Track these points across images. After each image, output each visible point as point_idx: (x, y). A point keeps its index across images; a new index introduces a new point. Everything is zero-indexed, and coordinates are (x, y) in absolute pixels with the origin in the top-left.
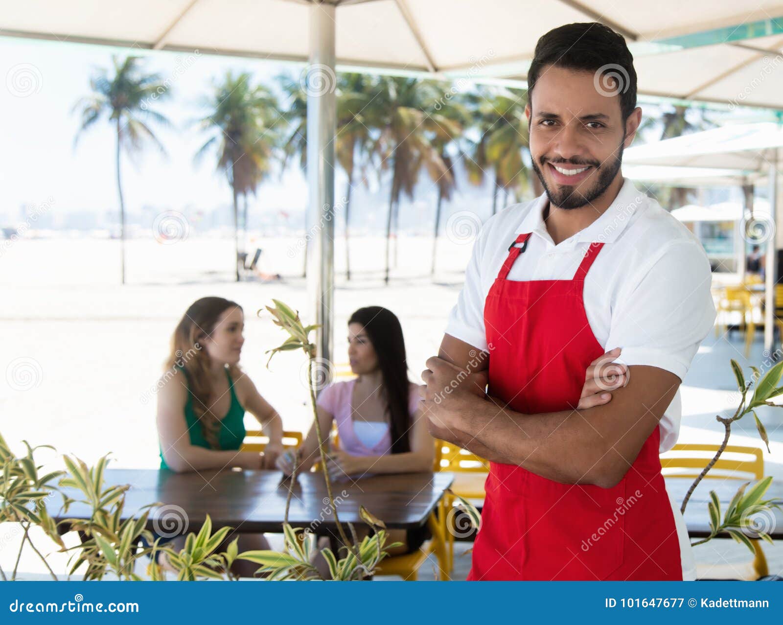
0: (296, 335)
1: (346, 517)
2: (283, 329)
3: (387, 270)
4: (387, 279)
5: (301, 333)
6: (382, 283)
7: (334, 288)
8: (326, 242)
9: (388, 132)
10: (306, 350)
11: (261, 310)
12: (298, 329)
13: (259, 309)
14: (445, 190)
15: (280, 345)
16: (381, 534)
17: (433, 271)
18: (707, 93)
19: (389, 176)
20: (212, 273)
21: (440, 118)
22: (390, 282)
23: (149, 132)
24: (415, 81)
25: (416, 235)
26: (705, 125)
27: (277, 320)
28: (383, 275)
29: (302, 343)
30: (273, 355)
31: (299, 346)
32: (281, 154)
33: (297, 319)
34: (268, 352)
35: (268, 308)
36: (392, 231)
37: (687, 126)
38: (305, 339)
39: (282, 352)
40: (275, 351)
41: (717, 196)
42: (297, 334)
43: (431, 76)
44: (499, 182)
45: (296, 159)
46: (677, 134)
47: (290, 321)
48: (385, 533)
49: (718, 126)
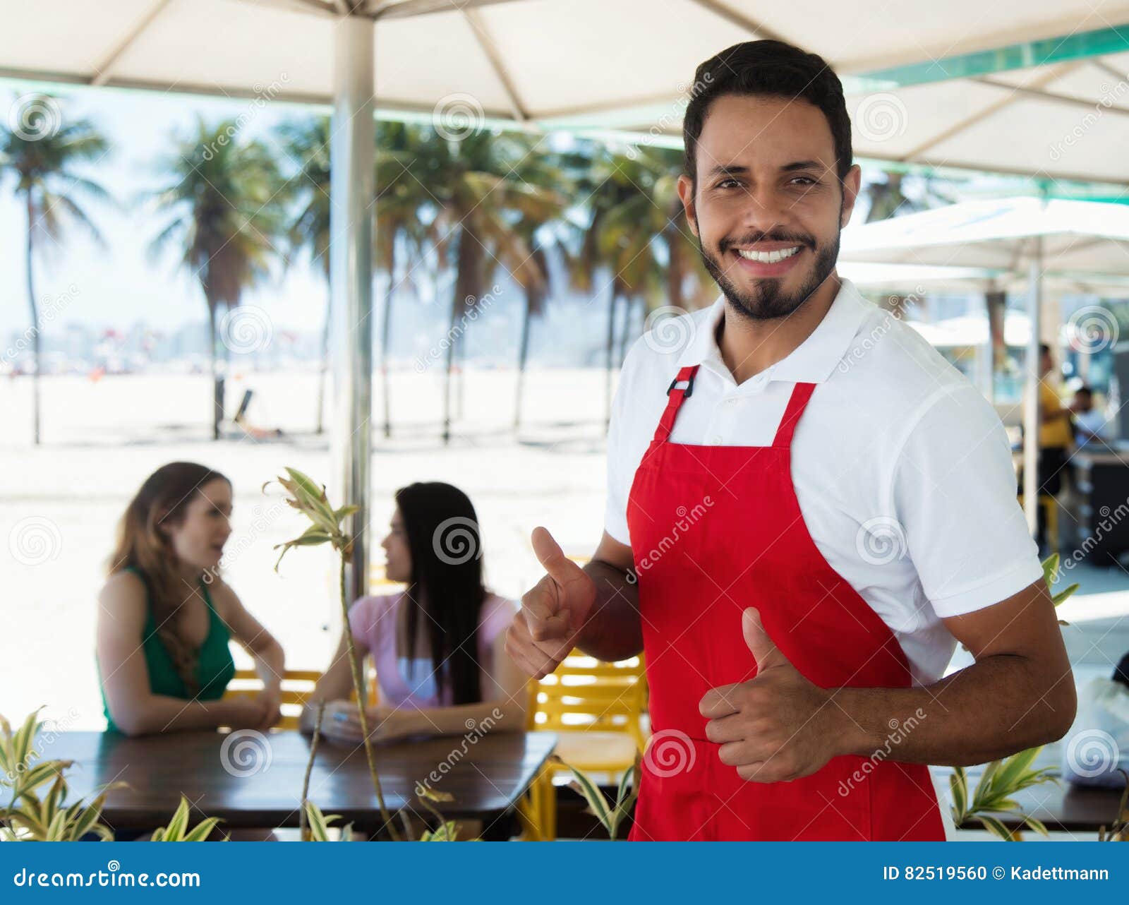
0: (320, 523)
1: (395, 801)
2: (300, 513)
3: (447, 423)
4: (446, 436)
5: (329, 519)
6: (438, 442)
7: (372, 451)
8: (360, 379)
9: (448, 211)
10: (337, 545)
11: (268, 483)
12: (324, 513)
13: (266, 482)
14: (535, 302)
15: (297, 536)
16: (450, 826)
17: (517, 423)
18: (935, 154)
19: (450, 277)
20: (175, 427)
21: (529, 189)
22: (452, 441)
23: (77, 212)
24: (486, 134)
25: (491, 367)
26: (932, 201)
27: (294, 499)
28: (440, 430)
29: (330, 535)
30: (284, 552)
31: (326, 539)
32: (283, 244)
33: (323, 498)
34: (277, 547)
35: (281, 480)
36: (454, 363)
37: (905, 202)
38: (336, 529)
39: (300, 547)
40: (288, 545)
41: (951, 308)
42: (322, 521)
43: (516, 126)
44: (618, 288)
45: (306, 252)
46: (889, 214)
47: (313, 500)
48: (455, 826)
49: (952, 202)
